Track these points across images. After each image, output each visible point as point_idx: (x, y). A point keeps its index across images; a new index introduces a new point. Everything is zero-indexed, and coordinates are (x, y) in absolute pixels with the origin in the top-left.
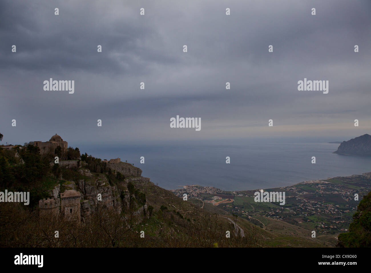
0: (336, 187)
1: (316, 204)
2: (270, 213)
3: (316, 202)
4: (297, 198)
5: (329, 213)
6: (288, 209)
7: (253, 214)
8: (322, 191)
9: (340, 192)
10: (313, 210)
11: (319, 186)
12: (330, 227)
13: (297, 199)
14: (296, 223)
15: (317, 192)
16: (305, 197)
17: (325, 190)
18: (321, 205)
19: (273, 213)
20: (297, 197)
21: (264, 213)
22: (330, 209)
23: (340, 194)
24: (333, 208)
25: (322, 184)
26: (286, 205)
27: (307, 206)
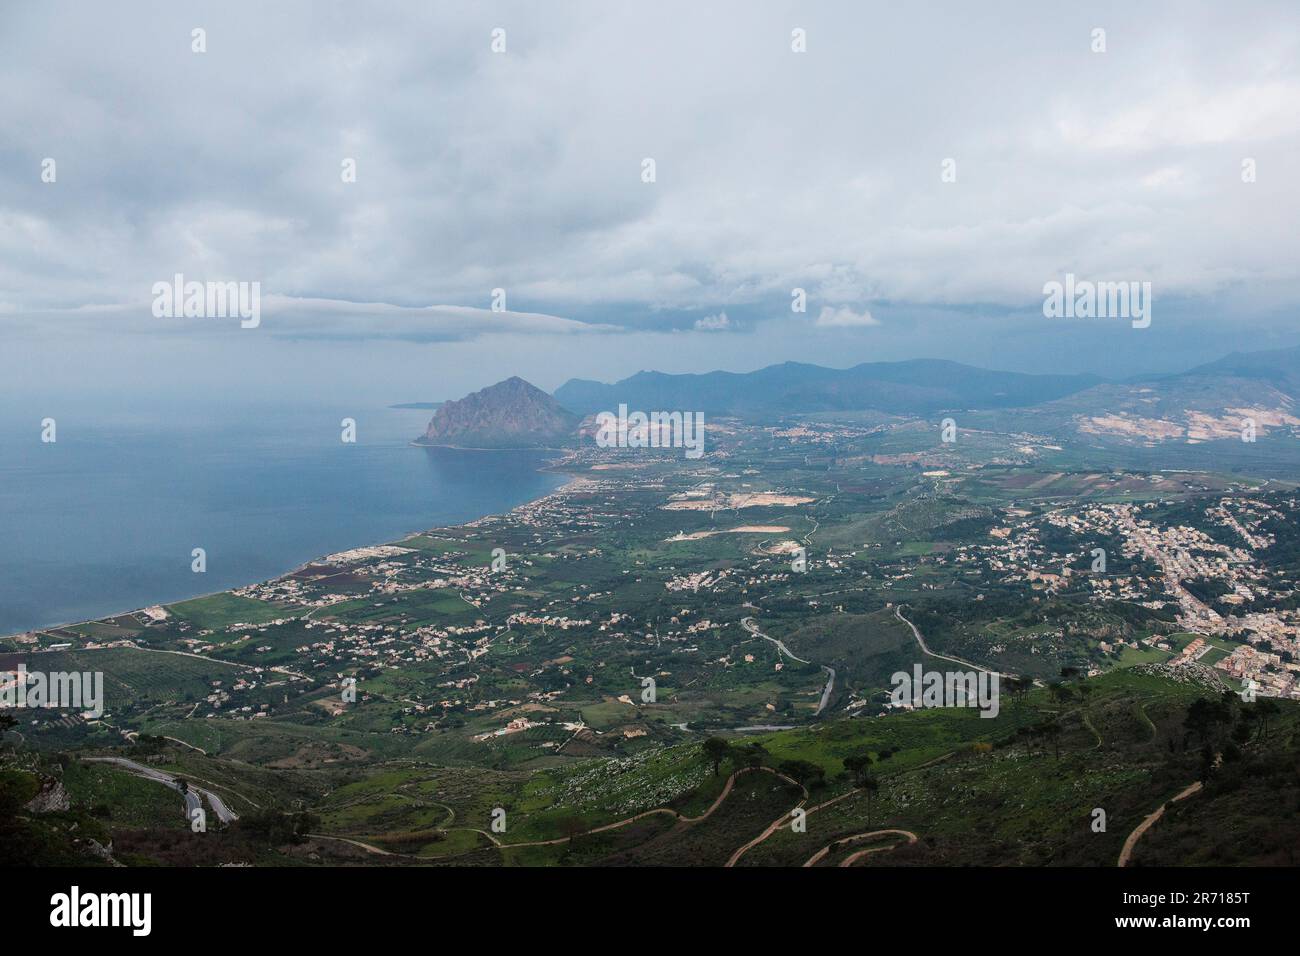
0: (435, 562)
1: (380, 634)
2: (211, 699)
3: (380, 627)
5: (427, 657)
6: (280, 668)
7: (137, 719)
8: (395, 585)
9: (452, 580)
10: (373, 658)
11: (381, 566)
12: (441, 708)
13: (308, 626)
14: (319, 717)
15: (377, 591)
16: (336, 611)
17: (402, 579)
18: (397, 635)
19: (226, 697)
20: (306, 617)
21: (186, 706)
22: (430, 643)
23: (454, 585)
24: (437, 639)
25: (389, 559)
26: (272, 656)
27: (350, 645)
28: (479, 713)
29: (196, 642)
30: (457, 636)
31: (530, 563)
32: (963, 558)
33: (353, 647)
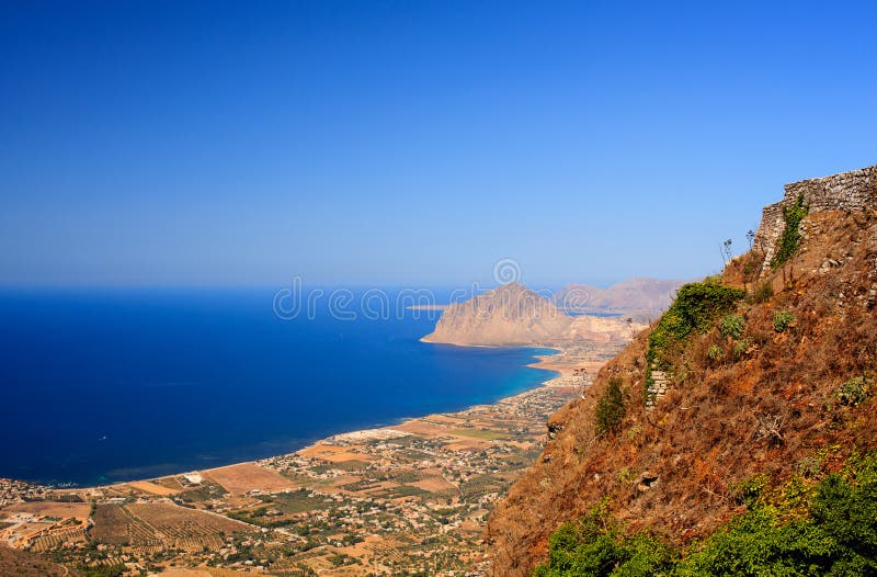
0: (426, 445)
1: (368, 506)
2: (223, 551)
3: (370, 500)
4: (310, 492)
5: (405, 528)
8: (388, 464)
10: (359, 526)
11: (382, 447)
13: (311, 495)
15: (373, 468)
17: (396, 459)
18: (382, 507)
19: (234, 551)
20: (311, 488)
22: (409, 516)
23: (439, 466)
24: (416, 513)
26: (277, 519)
27: (342, 514)
29: (220, 503)
30: (434, 511)
31: (509, 450)
33: (345, 515)
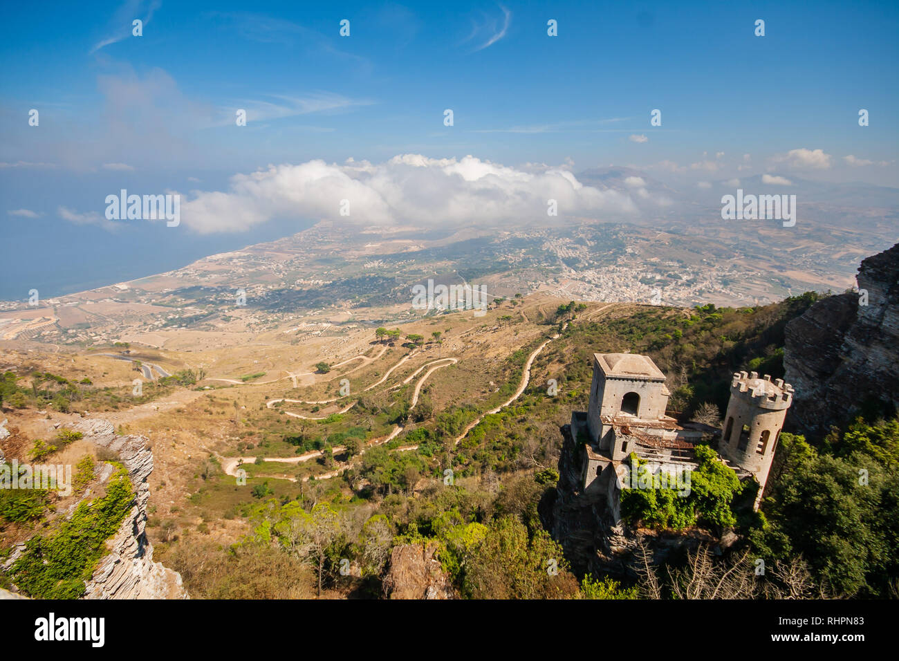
2: (156, 323)
4: (201, 287)
6: (190, 308)
8: (242, 269)
9: (269, 266)
12: (268, 320)
14: (212, 328)
15: (234, 272)
19: (164, 322)
21: (144, 327)
23: (270, 268)
25: (240, 257)
28: (286, 322)
32: (483, 251)
